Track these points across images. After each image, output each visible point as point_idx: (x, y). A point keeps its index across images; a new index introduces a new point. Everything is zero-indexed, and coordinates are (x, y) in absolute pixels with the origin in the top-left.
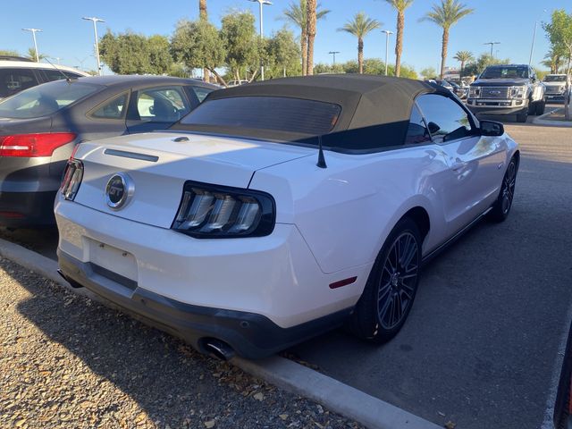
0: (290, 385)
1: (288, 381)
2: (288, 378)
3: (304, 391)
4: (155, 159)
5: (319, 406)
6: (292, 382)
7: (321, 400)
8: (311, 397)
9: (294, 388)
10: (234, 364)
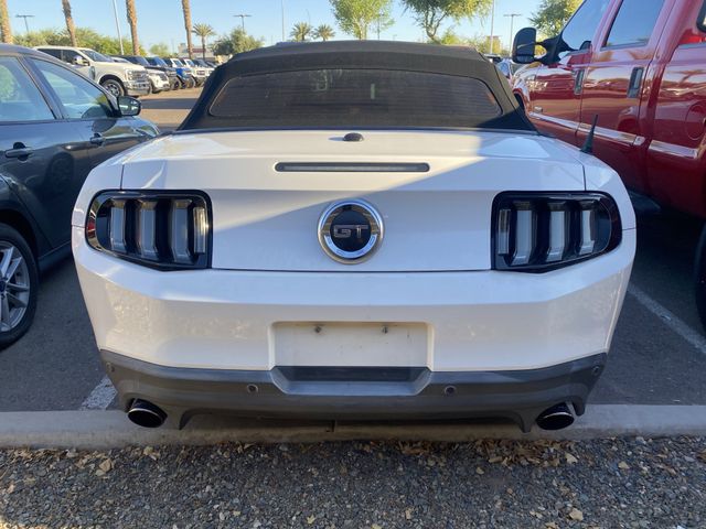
0: (590, 430)
1: (586, 427)
2: (585, 423)
3: (612, 430)
4: (424, 167)
5: (638, 438)
6: (592, 425)
7: (636, 431)
8: (623, 432)
9: (597, 432)
10: (499, 437)
